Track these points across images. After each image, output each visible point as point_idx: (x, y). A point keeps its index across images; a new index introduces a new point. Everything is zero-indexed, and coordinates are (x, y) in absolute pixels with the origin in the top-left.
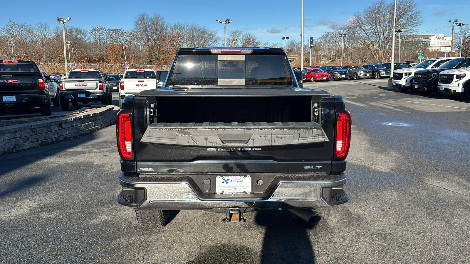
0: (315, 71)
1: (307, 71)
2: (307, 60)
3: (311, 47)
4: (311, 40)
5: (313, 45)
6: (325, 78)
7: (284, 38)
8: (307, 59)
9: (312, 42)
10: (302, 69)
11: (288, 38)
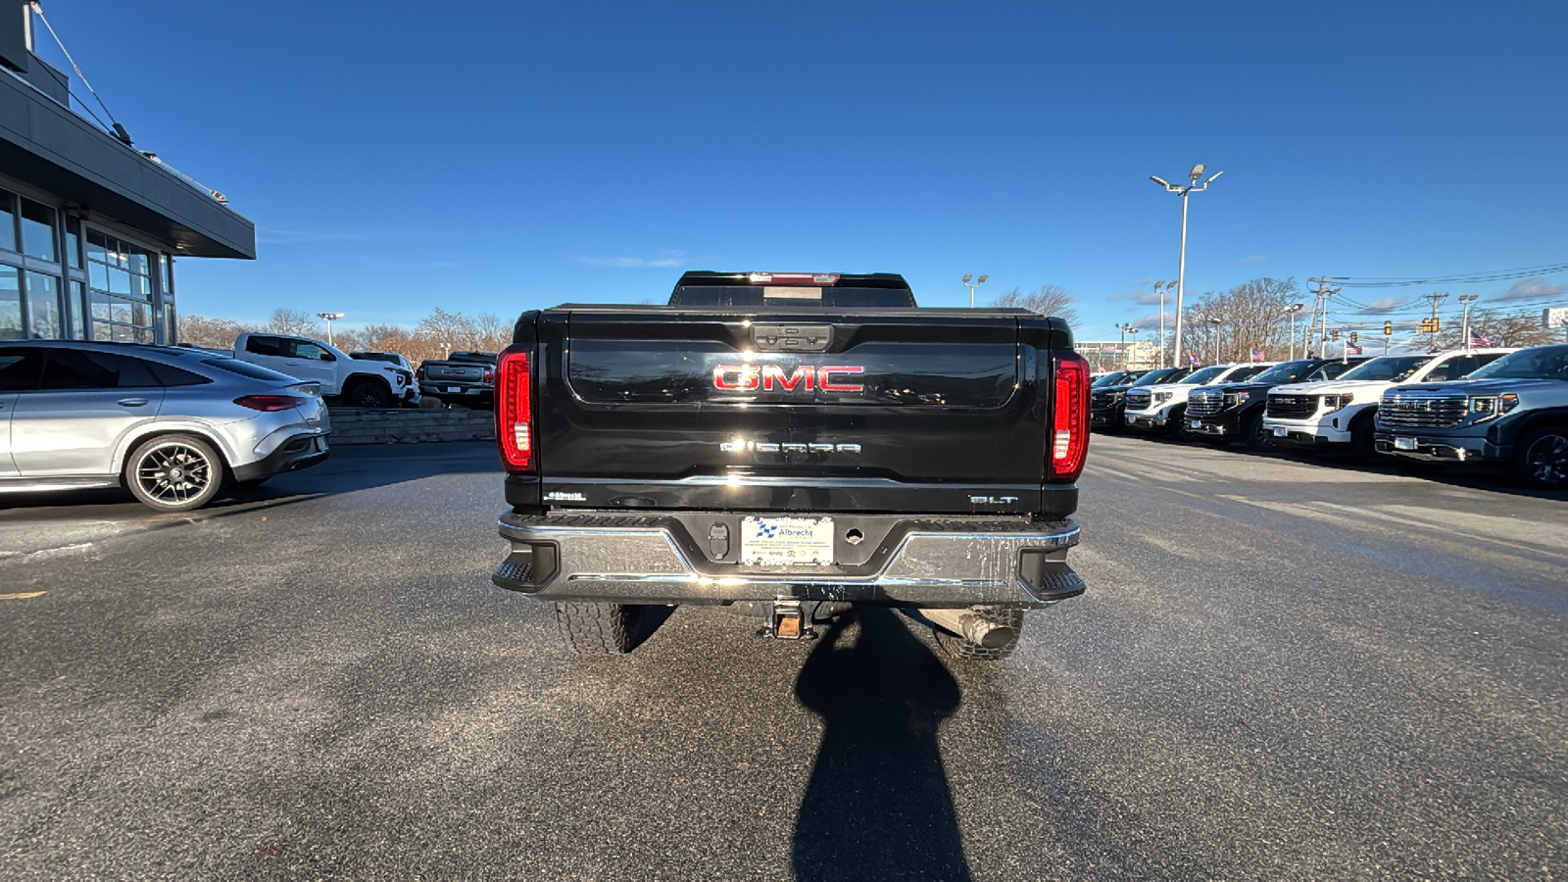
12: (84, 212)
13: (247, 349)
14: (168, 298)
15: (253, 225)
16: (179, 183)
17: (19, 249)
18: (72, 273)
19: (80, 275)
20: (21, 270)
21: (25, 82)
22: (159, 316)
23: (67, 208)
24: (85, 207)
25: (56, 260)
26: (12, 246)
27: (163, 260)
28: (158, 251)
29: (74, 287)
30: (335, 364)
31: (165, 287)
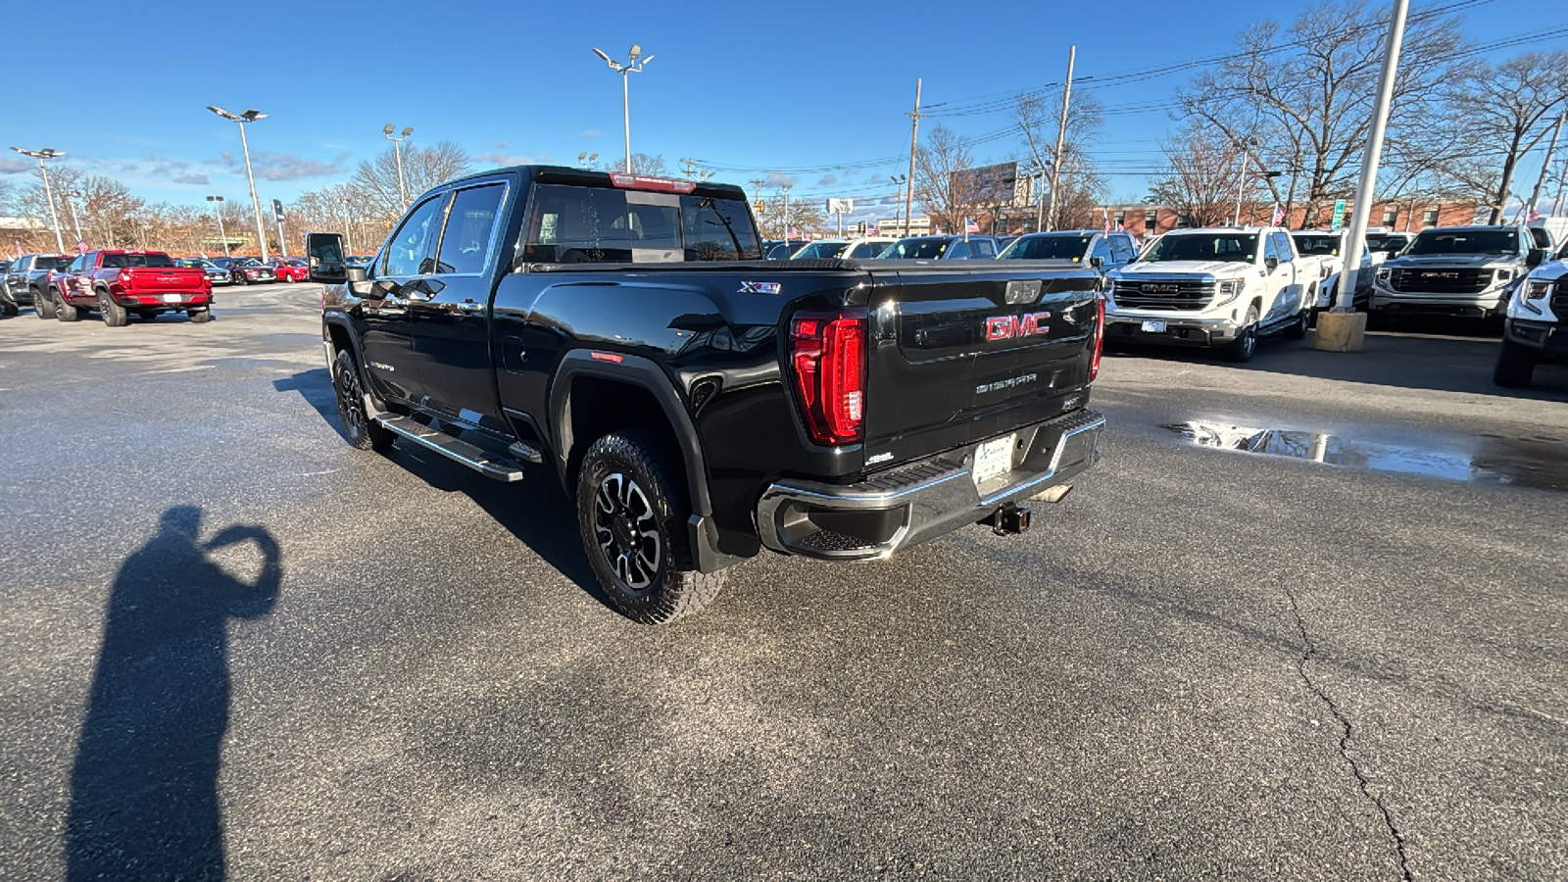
0: (294, 263)
1: (277, 265)
2: (274, 245)
3: (279, 220)
4: (276, 205)
5: (282, 217)
7: (210, 199)
8: (275, 242)
9: (279, 211)
10: (265, 261)
11: (220, 199)
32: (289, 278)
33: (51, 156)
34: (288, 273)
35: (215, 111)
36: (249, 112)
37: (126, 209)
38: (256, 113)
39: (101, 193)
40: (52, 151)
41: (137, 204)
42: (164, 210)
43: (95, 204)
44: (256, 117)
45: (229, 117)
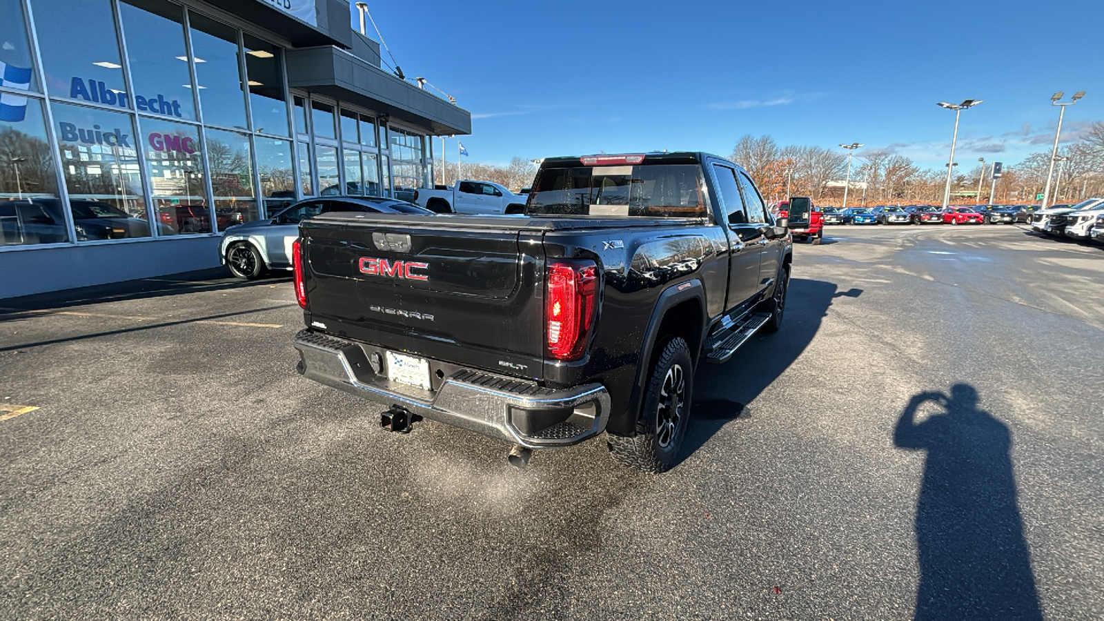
0: (961, 211)
3: (995, 178)
5: (999, 175)
6: (973, 221)
9: (997, 170)
12: (387, 118)
13: (460, 190)
14: (430, 161)
15: (470, 114)
16: (428, 95)
17: (359, 142)
18: (382, 151)
19: (387, 152)
20: (360, 153)
21: (350, 54)
22: (425, 171)
23: (380, 117)
24: (387, 115)
25: (376, 146)
26: (357, 142)
27: (427, 138)
28: (424, 135)
29: (384, 158)
30: (501, 198)
31: (428, 155)
32: (954, 221)
33: (856, 147)
34: (954, 217)
35: (942, 105)
36: (966, 102)
37: (907, 175)
38: (970, 102)
39: (897, 165)
40: (857, 144)
41: (915, 170)
42: (929, 174)
43: (890, 173)
44: (972, 104)
45: (951, 108)
